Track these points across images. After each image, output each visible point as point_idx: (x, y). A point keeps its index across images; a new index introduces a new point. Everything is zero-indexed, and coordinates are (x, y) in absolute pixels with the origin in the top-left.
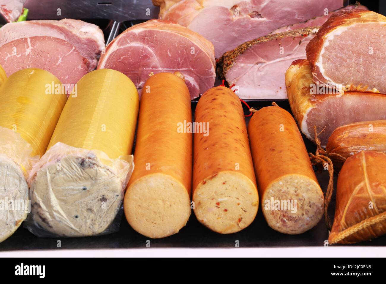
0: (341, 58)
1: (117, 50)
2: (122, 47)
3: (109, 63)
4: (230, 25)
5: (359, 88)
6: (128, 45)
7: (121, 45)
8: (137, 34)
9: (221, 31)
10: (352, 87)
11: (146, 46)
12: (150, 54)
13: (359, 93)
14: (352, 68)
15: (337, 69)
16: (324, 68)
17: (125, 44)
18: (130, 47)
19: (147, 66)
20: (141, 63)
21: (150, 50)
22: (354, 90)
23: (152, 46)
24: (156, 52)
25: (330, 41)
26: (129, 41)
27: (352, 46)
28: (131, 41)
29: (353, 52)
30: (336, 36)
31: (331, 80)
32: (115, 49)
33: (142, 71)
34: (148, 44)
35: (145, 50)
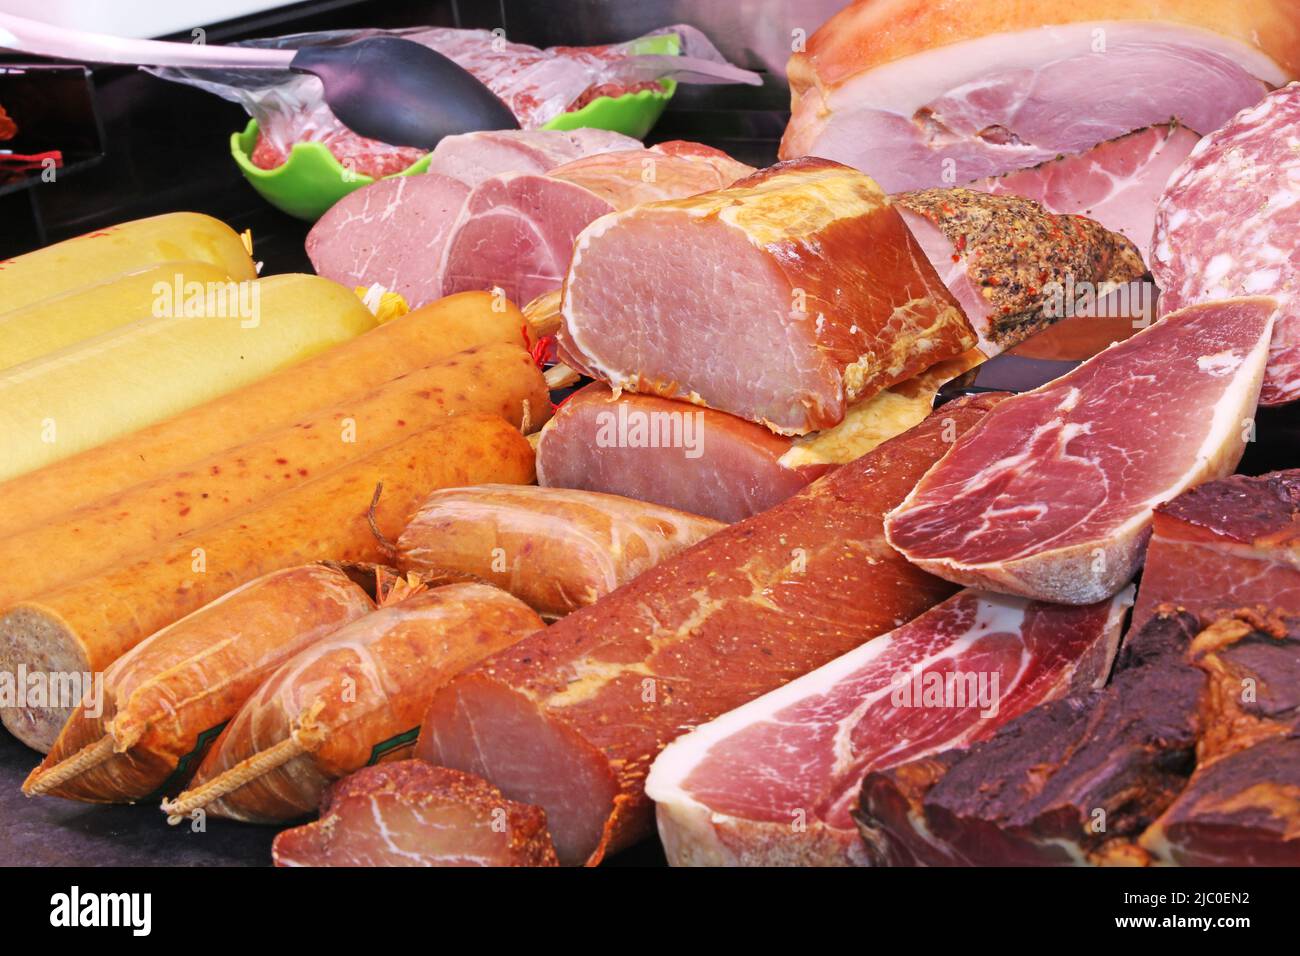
0: (611, 301)
1: (469, 223)
2: (478, 216)
3: (456, 255)
4: (928, 162)
5: (659, 388)
6: (490, 213)
7: (474, 212)
8: (506, 186)
9: (909, 176)
10: (641, 382)
11: (524, 217)
12: (535, 238)
13: (660, 401)
14: (636, 329)
15: (603, 328)
16: (579, 324)
17: (485, 210)
18: (494, 218)
19: (530, 267)
20: (518, 261)
21: (534, 227)
22: (647, 390)
23: (538, 220)
24: (547, 234)
25: (583, 251)
26: (491, 203)
27: (631, 270)
28: (495, 204)
29: (635, 287)
30: (593, 239)
31: (596, 359)
32: (465, 222)
33: (522, 281)
34: (528, 212)
35: (525, 227)
